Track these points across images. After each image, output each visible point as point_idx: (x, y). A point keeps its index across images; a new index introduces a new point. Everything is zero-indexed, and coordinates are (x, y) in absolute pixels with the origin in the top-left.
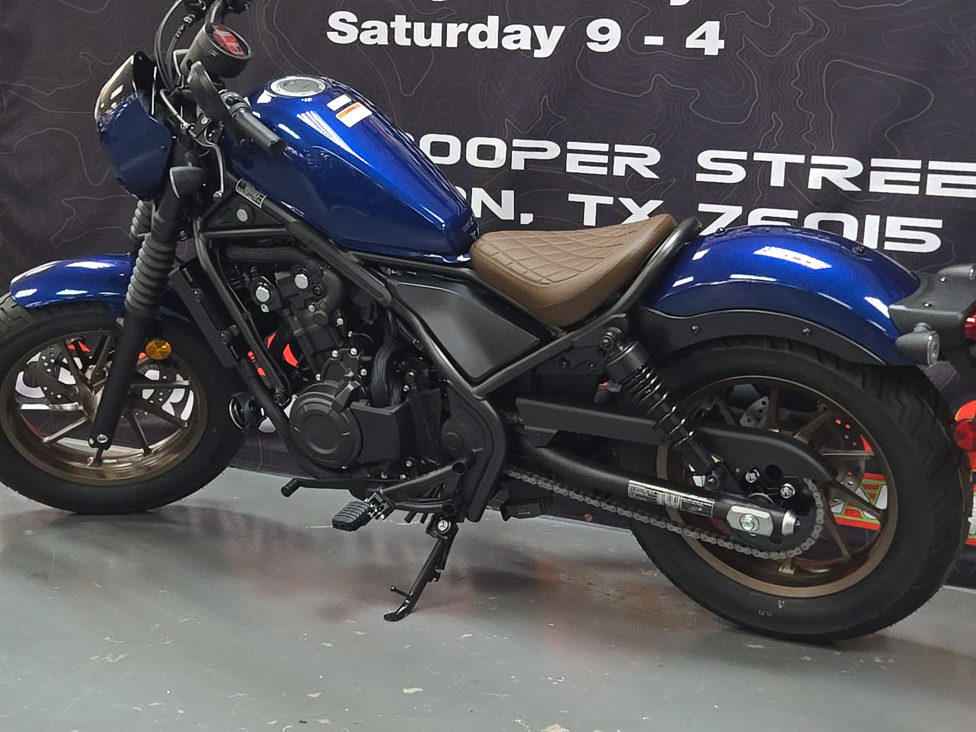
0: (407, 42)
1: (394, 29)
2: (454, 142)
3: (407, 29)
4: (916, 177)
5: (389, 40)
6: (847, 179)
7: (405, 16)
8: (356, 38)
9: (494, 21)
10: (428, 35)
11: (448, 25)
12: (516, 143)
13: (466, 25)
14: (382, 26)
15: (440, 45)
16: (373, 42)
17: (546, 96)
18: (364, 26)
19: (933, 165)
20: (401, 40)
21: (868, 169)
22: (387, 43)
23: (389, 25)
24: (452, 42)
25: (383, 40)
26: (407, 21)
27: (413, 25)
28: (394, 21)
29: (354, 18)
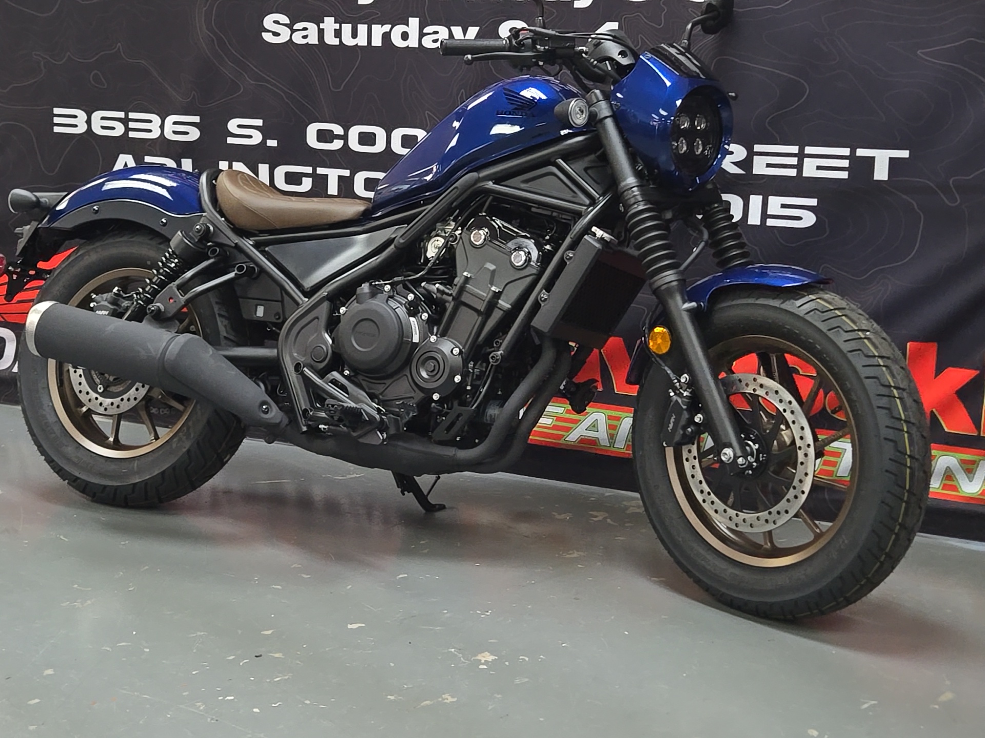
0: (336, 42)
1: (323, 29)
2: (380, 133)
3: (335, 30)
4: (794, 161)
5: (319, 40)
6: (732, 163)
7: (333, 18)
8: (289, 38)
9: (414, 22)
10: (354, 35)
11: (373, 26)
13: (390, 26)
14: (312, 28)
15: (366, 44)
16: (304, 41)
17: (463, 90)
18: (296, 27)
19: (809, 150)
20: (331, 40)
21: (751, 154)
22: (317, 43)
23: (319, 26)
24: (377, 42)
25: (313, 40)
26: (335, 22)
27: (340, 27)
28: (323, 22)
29: (286, 20)
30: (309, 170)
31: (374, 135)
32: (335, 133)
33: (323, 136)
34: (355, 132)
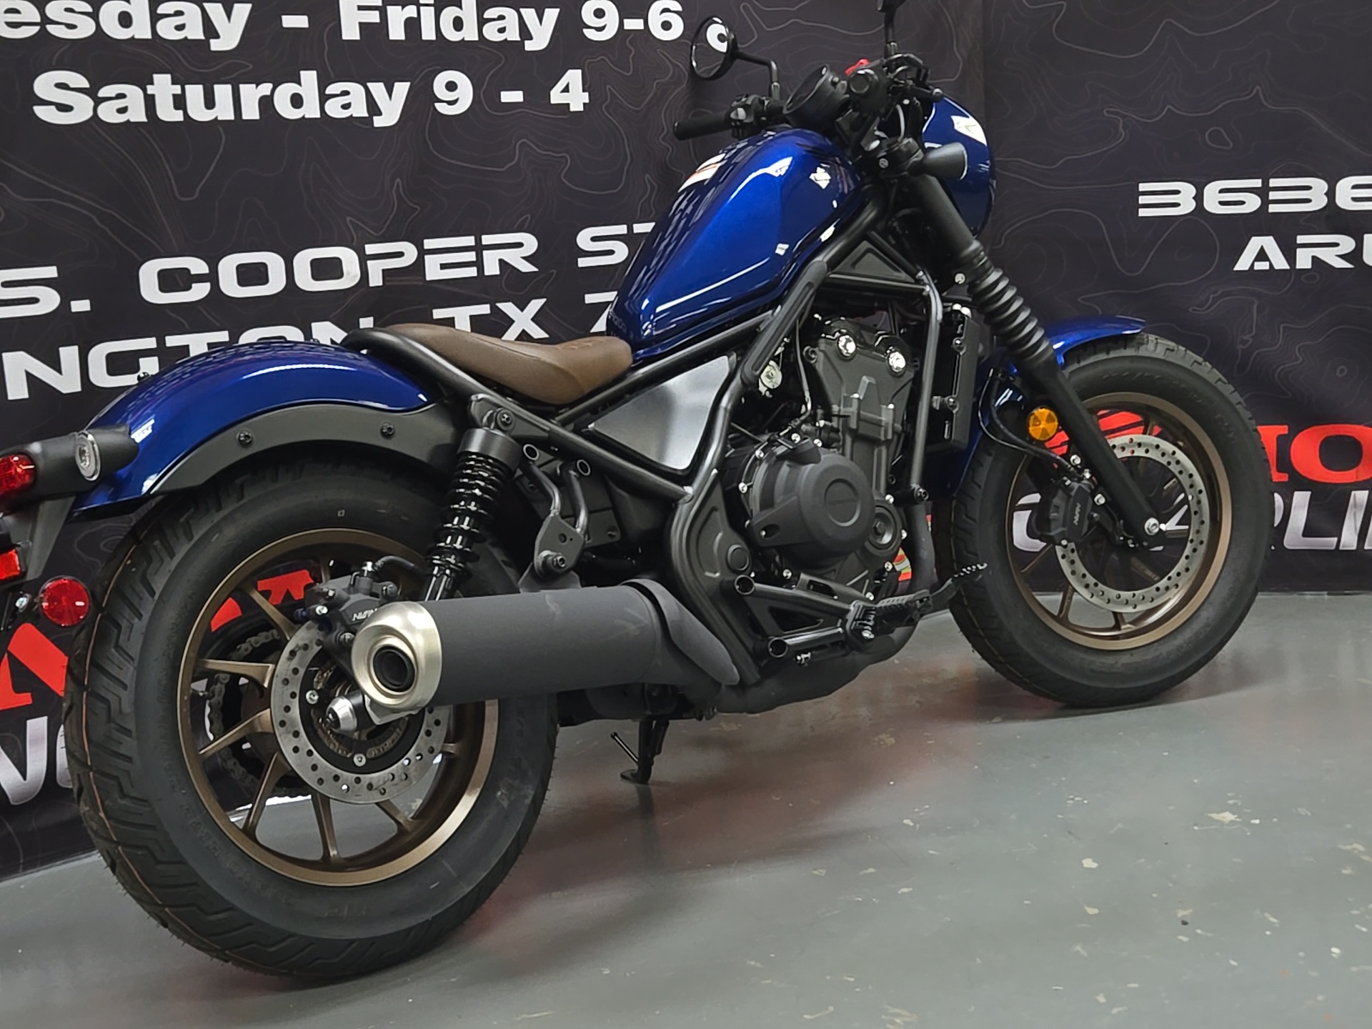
0: (178, 116)
1: (153, 96)
2: (274, 262)
3: (175, 96)
5: (147, 116)
7: (169, 76)
8: (90, 114)
9: (309, 78)
10: (210, 103)
11: (242, 87)
12: (370, 249)
13: (269, 86)
14: (134, 94)
15: (232, 117)
16: (121, 118)
17: (398, 180)
18: (103, 93)
20: (167, 113)
22: (145, 120)
24: (251, 112)
25: (137, 114)
26: (173, 83)
27: (183, 90)
28: (152, 83)
29: (82, 82)
30: (150, 343)
31: (264, 266)
32: (193, 273)
33: (170, 281)
34: (228, 266)
